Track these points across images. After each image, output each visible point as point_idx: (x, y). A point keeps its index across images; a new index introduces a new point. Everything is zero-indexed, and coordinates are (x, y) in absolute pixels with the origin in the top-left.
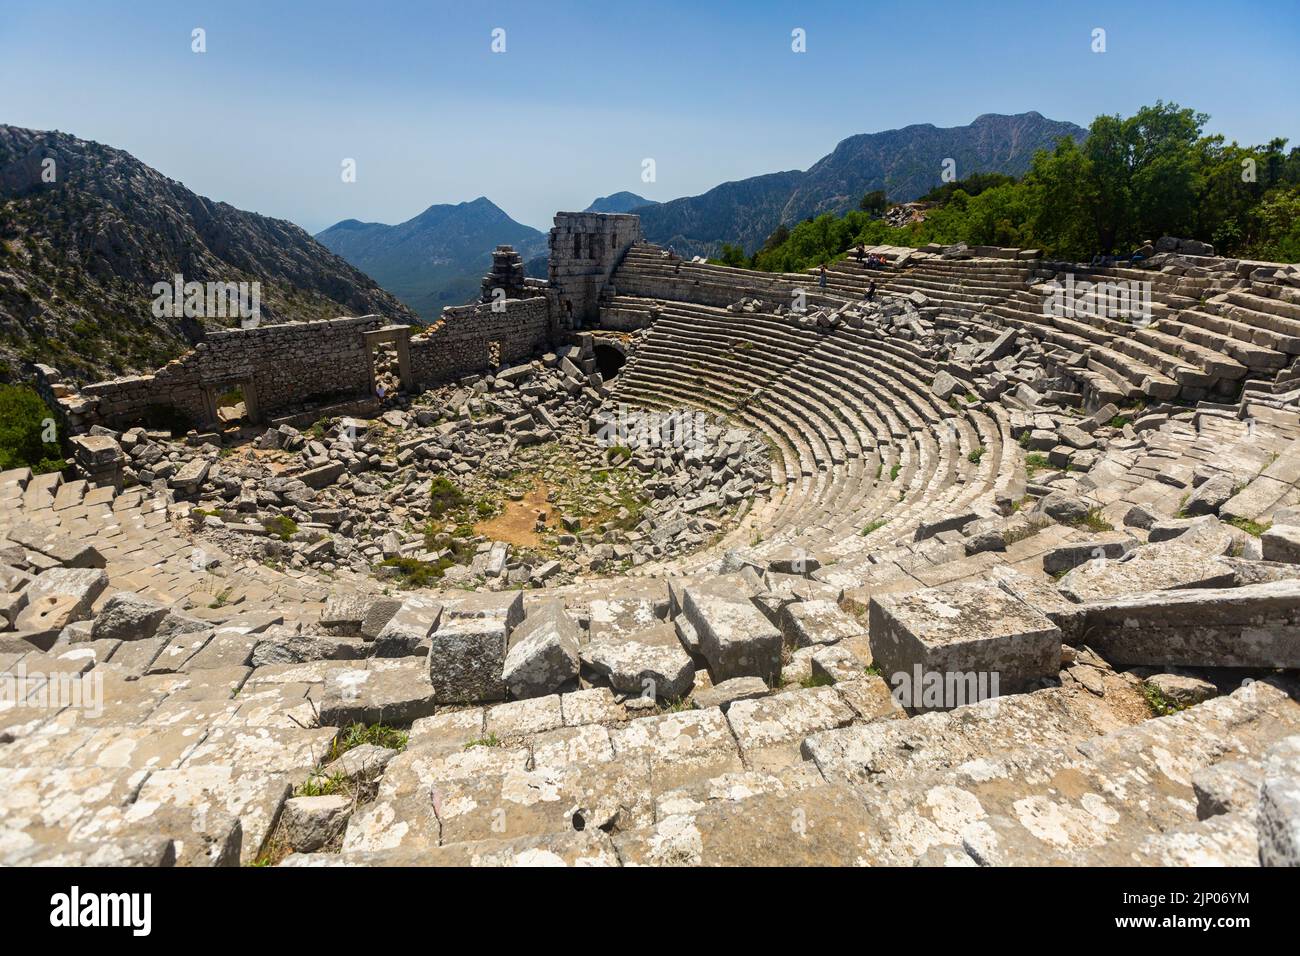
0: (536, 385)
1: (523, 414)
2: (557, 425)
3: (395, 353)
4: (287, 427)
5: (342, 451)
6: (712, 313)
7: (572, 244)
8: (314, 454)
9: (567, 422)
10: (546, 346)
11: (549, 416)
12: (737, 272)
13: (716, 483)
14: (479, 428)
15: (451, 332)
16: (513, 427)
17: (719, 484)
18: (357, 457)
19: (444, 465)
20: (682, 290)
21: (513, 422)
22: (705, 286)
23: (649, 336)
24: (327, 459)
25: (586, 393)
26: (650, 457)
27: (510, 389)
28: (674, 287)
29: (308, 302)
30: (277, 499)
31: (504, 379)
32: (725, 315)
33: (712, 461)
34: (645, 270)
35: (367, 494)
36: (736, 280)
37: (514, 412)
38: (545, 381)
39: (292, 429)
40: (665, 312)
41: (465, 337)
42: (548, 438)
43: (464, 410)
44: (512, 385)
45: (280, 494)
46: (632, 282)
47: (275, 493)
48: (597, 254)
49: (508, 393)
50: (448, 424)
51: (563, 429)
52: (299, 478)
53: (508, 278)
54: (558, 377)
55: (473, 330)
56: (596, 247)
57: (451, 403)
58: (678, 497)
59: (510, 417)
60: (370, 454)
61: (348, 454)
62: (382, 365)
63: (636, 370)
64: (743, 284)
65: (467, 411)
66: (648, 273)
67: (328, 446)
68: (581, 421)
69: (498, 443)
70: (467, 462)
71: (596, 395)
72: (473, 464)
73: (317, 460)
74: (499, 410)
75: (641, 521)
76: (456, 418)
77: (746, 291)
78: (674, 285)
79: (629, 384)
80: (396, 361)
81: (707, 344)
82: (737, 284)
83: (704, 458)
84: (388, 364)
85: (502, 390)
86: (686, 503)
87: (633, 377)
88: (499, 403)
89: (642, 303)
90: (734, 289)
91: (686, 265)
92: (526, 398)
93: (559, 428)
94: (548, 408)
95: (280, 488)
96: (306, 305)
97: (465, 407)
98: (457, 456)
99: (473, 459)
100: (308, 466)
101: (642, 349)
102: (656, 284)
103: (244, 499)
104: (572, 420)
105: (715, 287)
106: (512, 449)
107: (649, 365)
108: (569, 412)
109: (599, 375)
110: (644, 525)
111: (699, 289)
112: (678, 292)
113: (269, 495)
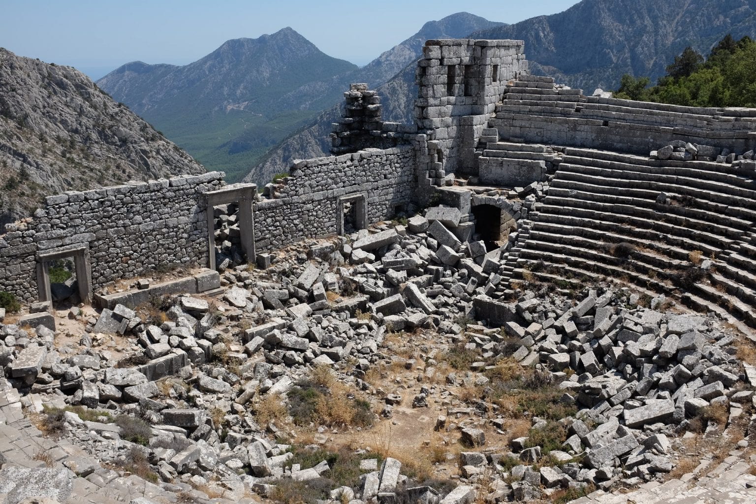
0: (403, 257)
1: (390, 294)
2: (432, 308)
3: (233, 218)
4: (122, 307)
5: (183, 337)
6: (631, 161)
7: (444, 78)
8: (153, 341)
9: (445, 305)
10: (411, 207)
11: (422, 296)
12: (659, 108)
13: (665, 387)
14: (339, 311)
15: (301, 191)
16: (379, 310)
17: (673, 388)
18: (200, 346)
19: (298, 358)
20: (585, 132)
21: (379, 304)
22: (617, 127)
23: (546, 193)
24: (168, 347)
25: (467, 267)
26: (562, 351)
27: (371, 262)
28: (575, 129)
29: (87, 159)
30: (119, 394)
31: (364, 248)
32: (647, 163)
33: (655, 358)
34: (535, 108)
35: (214, 392)
36: (659, 119)
37: (380, 290)
38: (413, 251)
39: (127, 310)
40: (566, 161)
41: (318, 196)
42: (424, 325)
43: (319, 289)
44: (372, 257)
45: (121, 388)
46: (517, 123)
47: (116, 386)
48: (474, 91)
49: (371, 267)
50: (300, 306)
51: (442, 313)
52: (140, 370)
53: (362, 122)
54: (429, 247)
55: (326, 187)
56: (473, 81)
57: (301, 280)
58: (612, 405)
59: (375, 297)
60: (214, 342)
61: (190, 341)
62: (218, 232)
63: (533, 237)
64: (668, 123)
65: (323, 290)
66: (540, 113)
67: (166, 330)
68: (463, 303)
69: (362, 331)
70: (328, 354)
71: (478, 269)
72: (335, 357)
73: (157, 348)
74: (361, 289)
75: (568, 437)
76: (311, 298)
77: (675, 133)
78: (575, 127)
79: (523, 255)
80: (235, 227)
81: (623, 202)
82: (661, 124)
83: (644, 353)
84: (227, 231)
85: (361, 261)
86: (627, 414)
87: (529, 246)
88: (358, 278)
89: (534, 150)
90: (658, 131)
91: (590, 101)
92: (392, 273)
93: (436, 313)
94: (419, 285)
95: (120, 382)
96: (85, 163)
97: (320, 284)
98: (314, 346)
99: (334, 350)
100: (148, 355)
101: (538, 209)
102: (550, 126)
103: (87, 394)
104: (451, 301)
105: (631, 128)
106: (380, 339)
107: (549, 230)
108: (446, 291)
109: (482, 243)
110: (574, 441)
111: (609, 132)
112: (579, 136)
113: (110, 390)
